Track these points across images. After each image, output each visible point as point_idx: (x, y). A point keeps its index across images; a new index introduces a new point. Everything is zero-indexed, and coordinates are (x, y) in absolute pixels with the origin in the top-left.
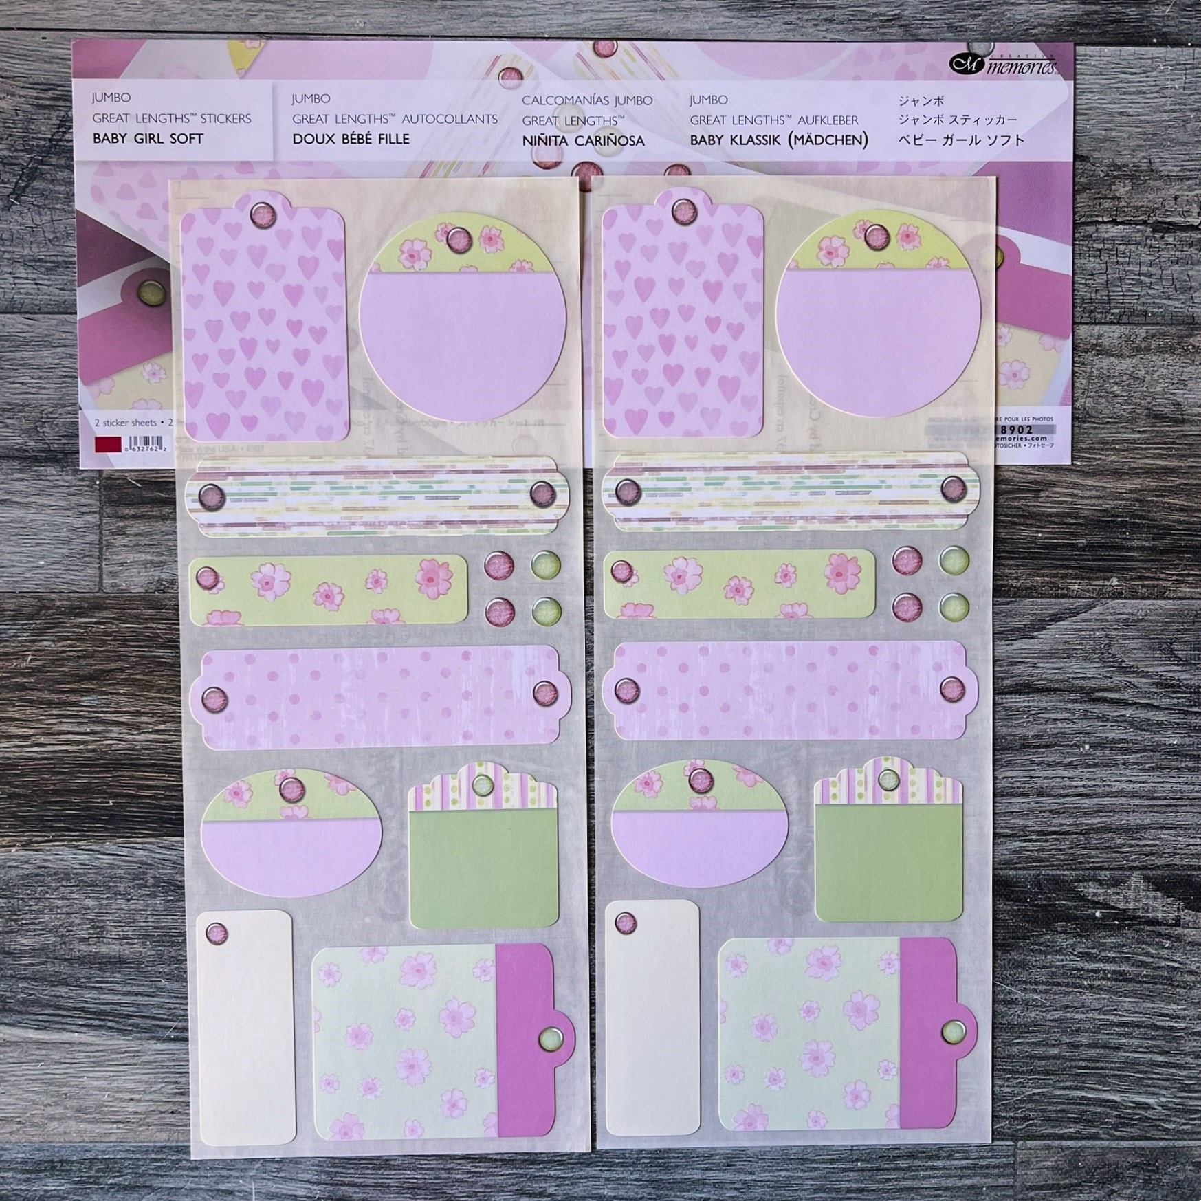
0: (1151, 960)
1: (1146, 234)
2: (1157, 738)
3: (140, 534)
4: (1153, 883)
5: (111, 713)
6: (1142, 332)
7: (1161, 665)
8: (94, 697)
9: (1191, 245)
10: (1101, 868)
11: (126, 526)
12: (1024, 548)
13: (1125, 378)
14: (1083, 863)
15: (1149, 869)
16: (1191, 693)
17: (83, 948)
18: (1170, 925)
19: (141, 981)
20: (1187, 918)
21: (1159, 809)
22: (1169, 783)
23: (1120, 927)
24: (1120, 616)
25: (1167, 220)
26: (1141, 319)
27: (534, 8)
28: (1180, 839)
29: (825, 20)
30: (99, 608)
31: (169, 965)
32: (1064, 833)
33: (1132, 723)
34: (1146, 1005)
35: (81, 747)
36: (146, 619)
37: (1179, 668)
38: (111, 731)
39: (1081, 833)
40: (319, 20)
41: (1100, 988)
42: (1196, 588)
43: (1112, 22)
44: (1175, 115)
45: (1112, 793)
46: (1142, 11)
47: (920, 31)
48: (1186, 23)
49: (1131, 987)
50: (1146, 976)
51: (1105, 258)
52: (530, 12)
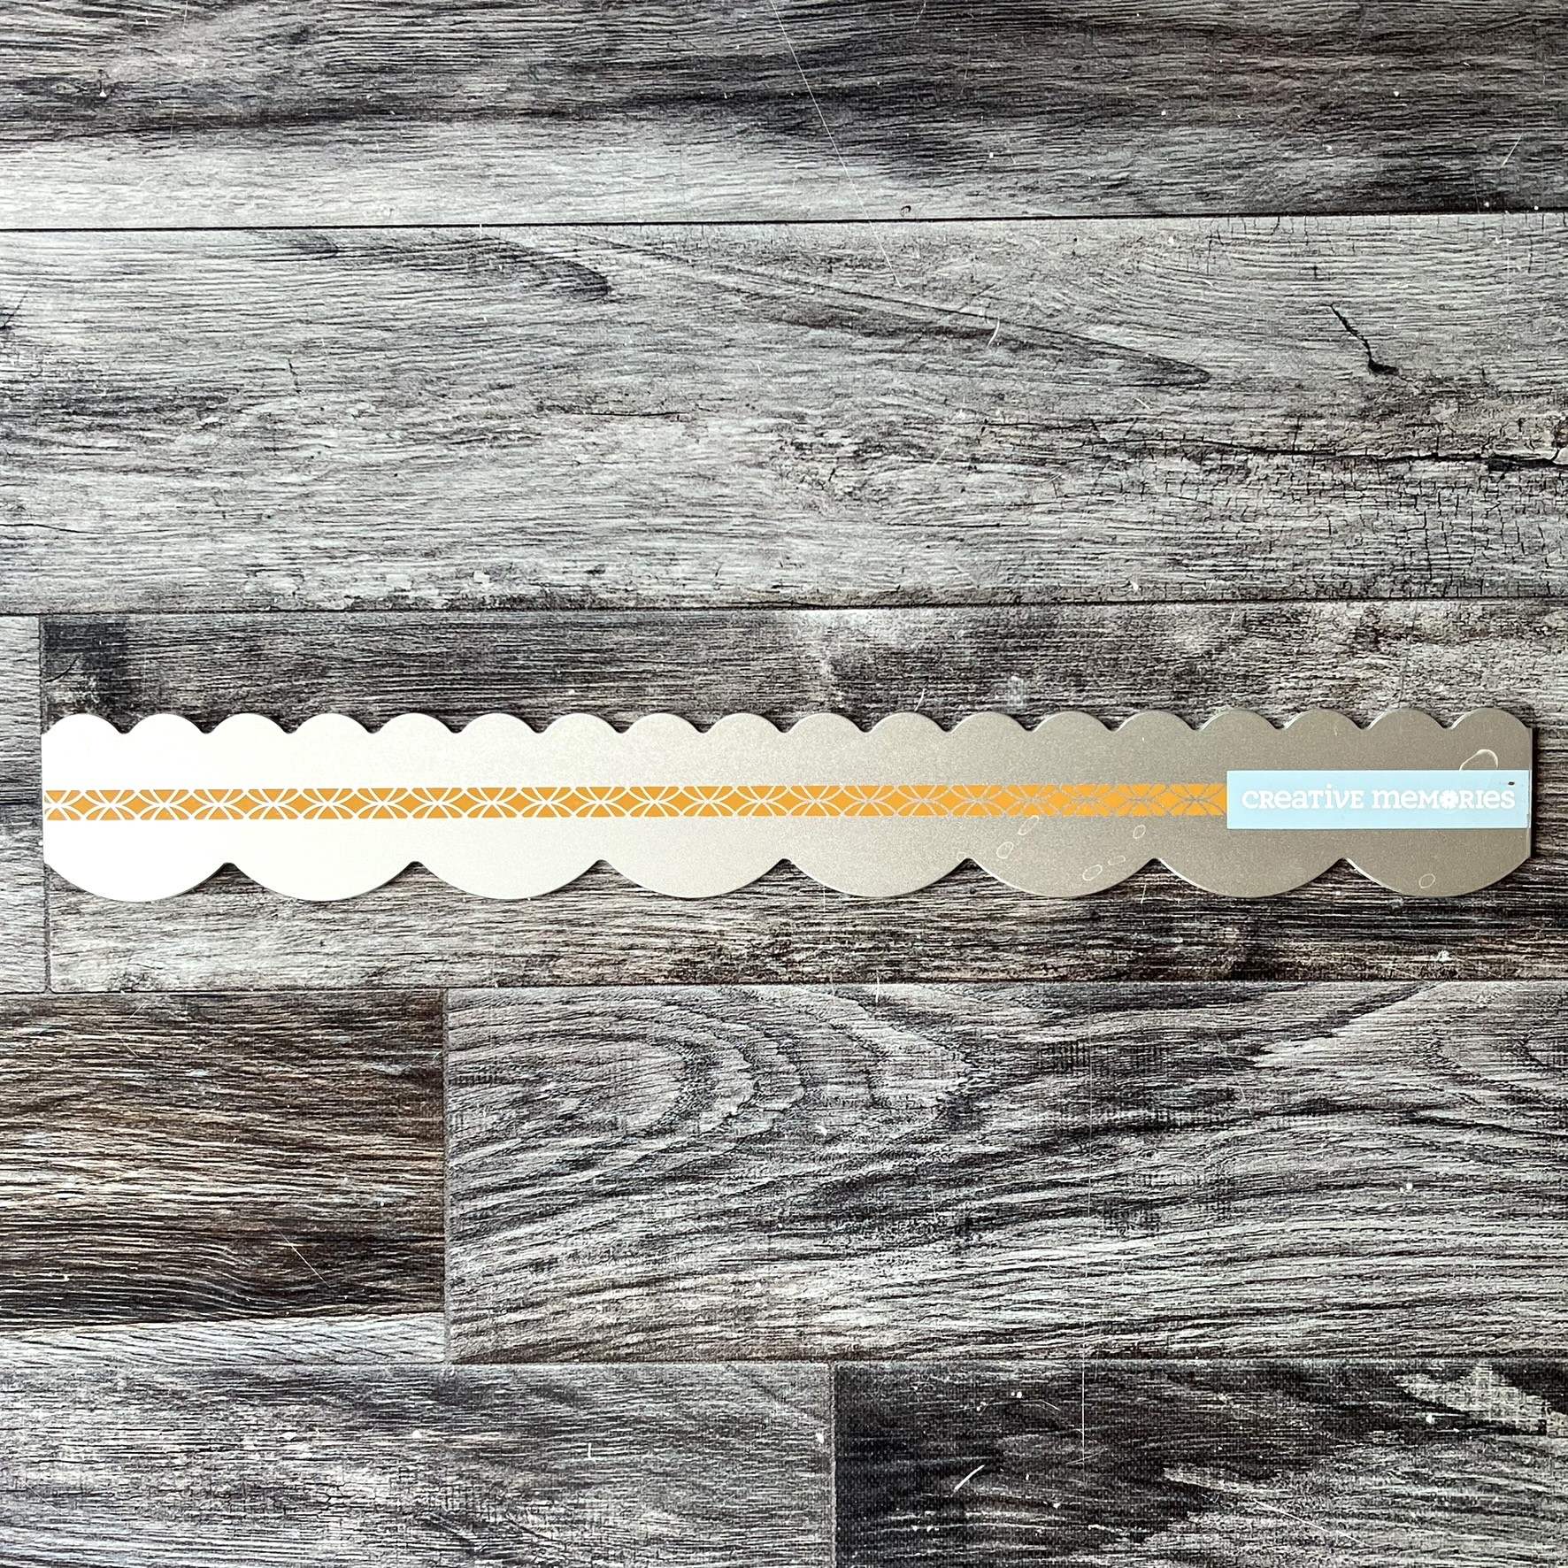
0: (1506, 1482)
1: (1480, 473)
2: (1508, 1173)
3: (100, 913)
4: (1506, 1375)
5: (65, 1155)
6: (1477, 608)
7: (1512, 1071)
8: (41, 1134)
9: (1543, 487)
10: (1432, 1355)
11: (81, 902)
12: (1316, 912)
13: (1454, 674)
14: (1406, 1348)
15: (1501, 1355)
16: (1555, 1109)
17: (32, 1475)
18: (1531, 1434)
19: (110, 1519)
20: (1555, 1424)
21: (1514, 1271)
22: (1527, 1236)
23: (1460, 1438)
24: (1452, 1004)
25: (1509, 453)
26: (1475, 592)
27: (624, 184)
28: (1543, 1313)
29: (1026, 188)
30: (46, 1013)
31: (148, 1498)
32: (1378, 1307)
33: (1472, 1152)
34: (1497, 1544)
35: (24, 1202)
36: (110, 1028)
37: (1538, 1075)
38: (65, 1181)
39: (1403, 1307)
40: (331, 207)
41: (1434, 1522)
42: (1559, 963)
43: (1426, 180)
44: (1517, 307)
45: (1447, 1250)
46: (1468, 163)
47: (1157, 201)
48: (1530, 179)
49: (1478, 1519)
50: (1498, 1504)
51: (1422, 507)
52: (617, 189)
